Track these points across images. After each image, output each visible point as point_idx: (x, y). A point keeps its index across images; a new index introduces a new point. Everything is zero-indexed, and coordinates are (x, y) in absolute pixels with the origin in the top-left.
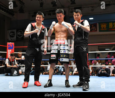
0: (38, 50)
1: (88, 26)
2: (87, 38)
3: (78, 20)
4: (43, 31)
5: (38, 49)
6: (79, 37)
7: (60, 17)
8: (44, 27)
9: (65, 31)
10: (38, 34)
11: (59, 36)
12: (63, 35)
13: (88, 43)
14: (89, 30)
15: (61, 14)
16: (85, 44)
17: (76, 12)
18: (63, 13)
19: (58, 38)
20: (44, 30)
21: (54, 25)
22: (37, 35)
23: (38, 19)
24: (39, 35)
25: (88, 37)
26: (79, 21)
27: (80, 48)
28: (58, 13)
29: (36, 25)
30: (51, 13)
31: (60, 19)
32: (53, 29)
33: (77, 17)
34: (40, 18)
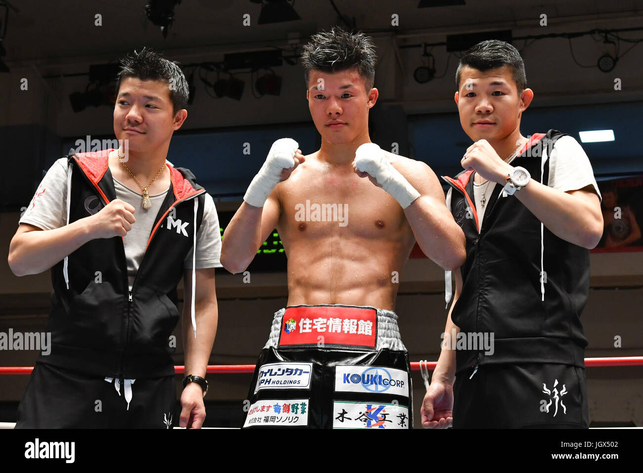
0: (129, 396)
1: (588, 189)
2: (578, 300)
3: (494, 132)
4: (181, 227)
5: (129, 383)
6: (506, 282)
7: (336, 106)
8: (188, 190)
9: (380, 225)
10: (133, 250)
11: (322, 270)
12: (360, 259)
13: (583, 346)
14: (598, 226)
15: (350, 79)
16: (555, 347)
17: (484, 67)
18: (364, 73)
19: (319, 287)
20: (185, 211)
21: (286, 173)
22: (124, 261)
23: (133, 112)
24: (143, 259)
25: (581, 290)
26: (502, 146)
27: (513, 382)
28: (325, 66)
29: (115, 170)
30: (245, 76)
31: (334, 122)
32: (269, 208)
33: (484, 104)
34: (148, 104)
